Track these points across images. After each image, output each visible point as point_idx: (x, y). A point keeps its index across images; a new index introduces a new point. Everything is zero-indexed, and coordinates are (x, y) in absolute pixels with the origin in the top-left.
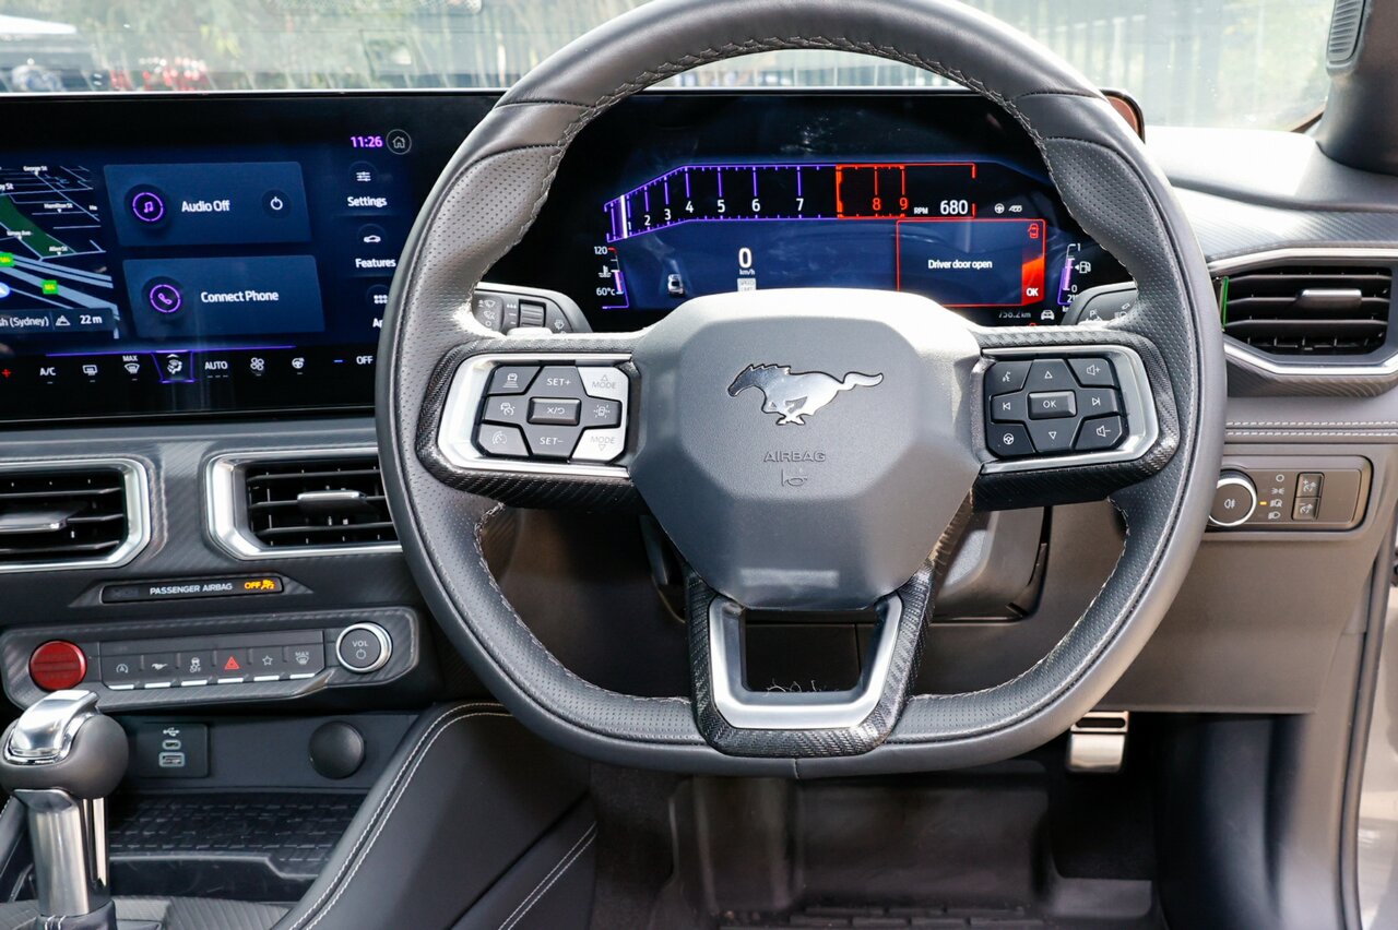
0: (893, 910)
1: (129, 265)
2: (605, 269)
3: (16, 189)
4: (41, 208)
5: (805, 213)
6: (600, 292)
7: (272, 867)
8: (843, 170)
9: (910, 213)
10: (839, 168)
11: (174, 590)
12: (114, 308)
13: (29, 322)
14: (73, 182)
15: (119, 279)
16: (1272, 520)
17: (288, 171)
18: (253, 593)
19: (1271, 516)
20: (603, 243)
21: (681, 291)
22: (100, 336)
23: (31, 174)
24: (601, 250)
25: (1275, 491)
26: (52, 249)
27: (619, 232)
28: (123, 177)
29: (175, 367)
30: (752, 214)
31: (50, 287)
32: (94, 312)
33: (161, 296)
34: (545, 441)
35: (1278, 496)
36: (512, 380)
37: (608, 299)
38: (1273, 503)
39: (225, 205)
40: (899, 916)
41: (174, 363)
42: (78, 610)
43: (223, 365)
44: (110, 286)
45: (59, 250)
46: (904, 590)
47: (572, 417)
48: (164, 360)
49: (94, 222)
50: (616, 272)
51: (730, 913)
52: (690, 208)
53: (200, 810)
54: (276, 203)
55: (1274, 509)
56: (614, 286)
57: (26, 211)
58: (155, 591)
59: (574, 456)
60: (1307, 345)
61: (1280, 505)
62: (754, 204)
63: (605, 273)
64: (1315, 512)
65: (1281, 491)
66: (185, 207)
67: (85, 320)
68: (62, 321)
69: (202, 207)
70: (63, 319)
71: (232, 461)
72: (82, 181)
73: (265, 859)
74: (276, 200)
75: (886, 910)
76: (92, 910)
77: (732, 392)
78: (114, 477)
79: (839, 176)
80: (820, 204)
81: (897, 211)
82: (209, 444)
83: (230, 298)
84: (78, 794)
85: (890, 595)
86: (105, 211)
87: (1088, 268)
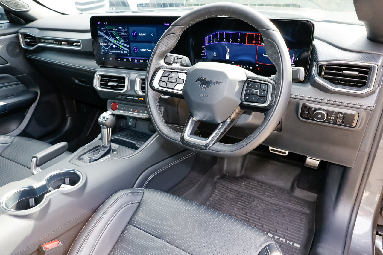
0: (259, 183)
1: (131, 43)
2: (203, 50)
3: (118, 30)
4: (120, 34)
5: (240, 43)
6: (202, 54)
7: (136, 144)
8: (248, 34)
9: (260, 44)
10: (247, 34)
11: (130, 98)
12: (129, 50)
13: (118, 51)
14: (125, 30)
15: (130, 46)
16: (331, 122)
17: (154, 29)
18: (141, 100)
19: (331, 121)
20: (203, 45)
21: (216, 56)
22: (126, 55)
23: (119, 28)
24: (203, 47)
25: (332, 115)
26: (121, 40)
27: (206, 44)
28: (132, 29)
29: (136, 61)
30: (230, 42)
31: (121, 46)
32: (126, 51)
33: (135, 49)
34: (170, 85)
35: (333, 117)
36: (167, 74)
37: (203, 56)
38: (332, 118)
39: (145, 34)
40: (260, 185)
41: (136, 60)
42: (118, 98)
43: (143, 61)
44: (128, 47)
45: (122, 40)
46: (223, 123)
47: (175, 82)
48: (135, 59)
49: (127, 36)
50: (205, 51)
51: (227, 174)
52: (219, 40)
53: (132, 133)
54: (152, 35)
55: (332, 119)
56: (204, 54)
57: (119, 34)
58: (127, 97)
59: (174, 88)
60: (348, 83)
61: (333, 119)
62: (230, 40)
63: (203, 51)
64: (342, 122)
65: (334, 116)
66: (140, 34)
67: (125, 52)
68: (122, 52)
69: (142, 35)
70: (122, 51)
71: (140, 78)
72: (126, 29)
73: (135, 143)
74: (152, 34)
75: (258, 183)
76: (108, 144)
77: (196, 82)
78: (124, 78)
79: (247, 35)
80: (243, 41)
81: (258, 44)
82: (138, 74)
83: (144, 50)
84: (108, 127)
85: (221, 123)
86: (129, 35)
87: (297, 59)
